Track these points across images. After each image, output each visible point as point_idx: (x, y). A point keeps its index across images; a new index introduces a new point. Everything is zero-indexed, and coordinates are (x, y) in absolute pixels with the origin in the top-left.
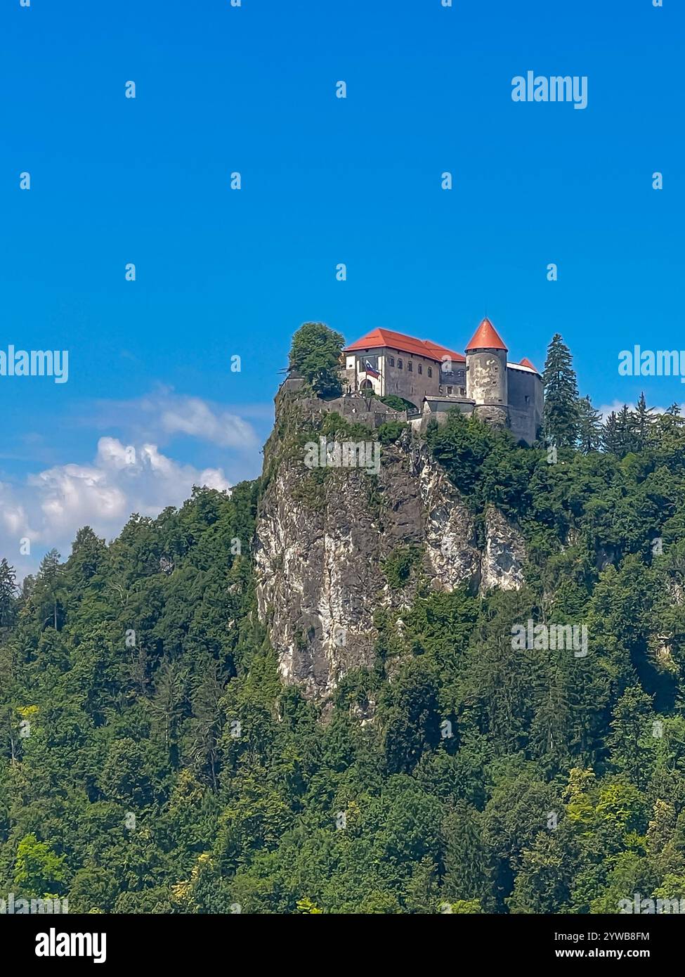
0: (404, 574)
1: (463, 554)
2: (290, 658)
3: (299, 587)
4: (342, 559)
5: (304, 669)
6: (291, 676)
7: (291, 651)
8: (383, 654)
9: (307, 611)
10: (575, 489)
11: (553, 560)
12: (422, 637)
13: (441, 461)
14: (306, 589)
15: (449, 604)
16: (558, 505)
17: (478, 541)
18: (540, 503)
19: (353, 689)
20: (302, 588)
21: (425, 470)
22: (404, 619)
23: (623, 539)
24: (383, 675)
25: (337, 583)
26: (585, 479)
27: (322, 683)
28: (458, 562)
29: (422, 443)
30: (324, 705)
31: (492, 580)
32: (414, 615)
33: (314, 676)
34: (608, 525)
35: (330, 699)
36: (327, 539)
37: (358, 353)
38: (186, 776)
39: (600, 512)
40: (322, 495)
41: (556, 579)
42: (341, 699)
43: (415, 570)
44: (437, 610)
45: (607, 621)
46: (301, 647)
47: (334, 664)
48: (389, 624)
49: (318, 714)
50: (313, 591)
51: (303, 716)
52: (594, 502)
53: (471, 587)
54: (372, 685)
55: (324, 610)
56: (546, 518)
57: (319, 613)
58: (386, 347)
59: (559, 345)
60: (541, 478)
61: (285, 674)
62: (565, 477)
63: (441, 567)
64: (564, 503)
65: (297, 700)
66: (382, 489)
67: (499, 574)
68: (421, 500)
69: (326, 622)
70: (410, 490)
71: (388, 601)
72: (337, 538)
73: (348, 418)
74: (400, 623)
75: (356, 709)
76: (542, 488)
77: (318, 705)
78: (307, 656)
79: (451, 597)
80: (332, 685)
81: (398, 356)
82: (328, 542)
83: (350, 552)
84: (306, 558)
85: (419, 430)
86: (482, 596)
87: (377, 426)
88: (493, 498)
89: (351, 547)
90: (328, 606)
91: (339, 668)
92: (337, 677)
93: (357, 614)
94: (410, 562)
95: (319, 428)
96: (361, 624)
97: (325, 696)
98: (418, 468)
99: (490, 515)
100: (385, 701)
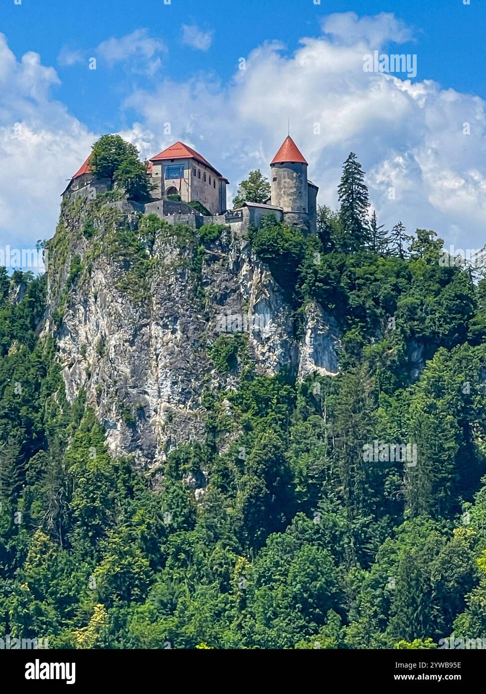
0: (231, 360)
1: (284, 344)
2: (118, 433)
3: (125, 369)
4: (170, 345)
5: (133, 445)
6: (119, 449)
7: (119, 425)
8: (213, 430)
9: (134, 391)
10: (385, 290)
11: (367, 350)
12: (249, 415)
13: (264, 260)
14: (133, 372)
15: (272, 387)
16: (370, 303)
17: (295, 332)
18: (353, 300)
19: (186, 461)
20: (129, 370)
21: (245, 268)
22: (230, 400)
24: (214, 449)
25: (165, 367)
26: (393, 280)
27: (151, 457)
28: (279, 351)
29: (243, 244)
30: (153, 475)
32: (241, 396)
33: (141, 449)
34: (422, 320)
35: (160, 470)
36: (153, 327)
37: (164, 163)
38: (40, 536)
39: (412, 310)
40: (146, 288)
41: (371, 367)
42: (175, 469)
43: (240, 356)
44: (262, 392)
46: (131, 424)
47: (164, 439)
48: (217, 404)
49: (149, 484)
50: (139, 373)
51: (137, 484)
53: (288, 374)
54: (205, 458)
55: (152, 390)
56: (360, 312)
57: (146, 393)
58: (192, 158)
59: (354, 163)
60: (350, 278)
61: (112, 447)
62: (372, 278)
63: (263, 354)
64: (376, 301)
65: (128, 470)
66: (207, 284)
68: (241, 295)
69: (152, 400)
70: (231, 285)
71: (215, 383)
72: (165, 326)
73: (170, 219)
74: (226, 402)
75: (189, 479)
76: (352, 287)
77: (147, 475)
78: (135, 431)
79: (273, 381)
80: (161, 457)
81: (198, 167)
82: (155, 330)
83: (178, 339)
84: (132, 343)
85: (239, 232)
86: (301, 381)
87: (198, 227)
88: (315, 294)
89: (179, 335)
90: (156, 387)
91: (169, 442)
92: (166, 450)
93: (186, 394)
94: (236, 349)
95: (136, 228)
96: (189, 403)
97: (153, 467)
98: (238, 265)
99: (310, 308)
100: (218, 471)
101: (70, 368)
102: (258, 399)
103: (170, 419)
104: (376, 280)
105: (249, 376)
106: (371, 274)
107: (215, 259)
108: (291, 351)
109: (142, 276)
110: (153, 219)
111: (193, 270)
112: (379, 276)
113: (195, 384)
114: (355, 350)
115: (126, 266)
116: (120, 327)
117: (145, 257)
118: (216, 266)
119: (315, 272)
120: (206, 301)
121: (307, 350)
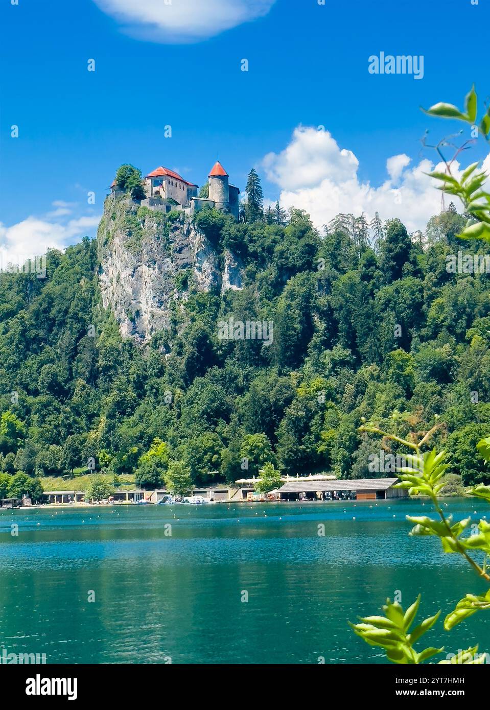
0: (185, 283)
1: (213, 274)
2: (125, 325)
3: (129, 290)
4: (152, 276)
5: (134, 331)
6: (126, 333)
7: (126, 320)
8: (175, 322)
9: (134, 302)
10: (268, 242)
11: (258, 276)
12: (194, 313)
13: (202, 228)
14: (134, 292)
15: (207, 297)
16: (260, 250)
17: (219, 266)
18: (251, 248)
19: (160, 339)
20: (131, 291)
21: (193, 233)
22: (184, 305)
23: (294, 266)
24: (176, 332)
25: (150, 288)
26: (273, 237)
27: (143, 337)
28: (210, 278)
29: (191, 220)
30: (144, 347)
31: (227, 285)
32: (190, 303)
33: (138, 333)
34: (287, 258)
35: (148, 344)
36: (144, 266)
37: (153, 178)
38: (81, 382)
39: (282, 253)
40: (140, 246)
41: (260, 285)
42: (155, 344)
43: (190, 281)
44: (201, 301)
45: (293, 303)
46: (133, 320)
47: (150, 327)
48: (177, 308)
49: (142, 352)
50: (136, 292)
51: (135, 352)
52: (278, 248)
53: (216, 289)
54: (170, 337)
55: (143, 301)
56: (255, 255)
57: (140, 302)
58: (167, 175)
59: (254, 174)
60: (249, 236)
61: (123, 332)
62: (262, 236)
63: (202, 279)
64: (263, 249)
65: (131, 345)
66: (171, 242)
67: (231, 283)
68: (190, 248)
69: (143, 307)
70: (185, 242)
71: (176, 296)
72: (149, 266)
73: (152, 208)
74: (182, 307)
75: (162, 349)
76: (251, 241)
77: (141, 347)
78: (135, 323)
79: (208, 294)
80: (148, 337)
81: (171, 180)
82: (144, 268)
83: (157, 272)
84: (133, 276)
85: (189, 214)
86: (223, 294)
87: (167, 212)
88: (229, 246)
89: (157, 270)
90: (145, 299)
91: (152, 329)
92: (151, 334)
93: (161, 303)
94: (187, 277)
95: (136, 213)
96: (162, 307)
97: (144, 343)
98: (189, 232)
99: (227, 254)
100: (177, 344)
101: (105, 290)
102: (199, 304)
103: (153, 316)
104: (264, 237)
105: (194, 292)
106: (262, 234)
107: (176, 229)
108: (217, 277)
109: (138, 239)
110: (145, 208)
111: (164, 235)
112: (265, 235)
113: (165, 297)
114: (252, 275)
115: (130, 234)
116: (127, 267)
117: (140, 229)
118: (177, 233)
119: (230, 234)
120: (171, 251)
121: (226, 276)
